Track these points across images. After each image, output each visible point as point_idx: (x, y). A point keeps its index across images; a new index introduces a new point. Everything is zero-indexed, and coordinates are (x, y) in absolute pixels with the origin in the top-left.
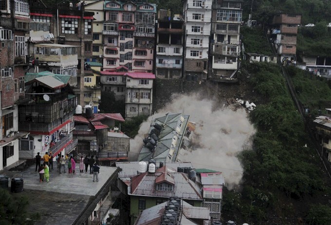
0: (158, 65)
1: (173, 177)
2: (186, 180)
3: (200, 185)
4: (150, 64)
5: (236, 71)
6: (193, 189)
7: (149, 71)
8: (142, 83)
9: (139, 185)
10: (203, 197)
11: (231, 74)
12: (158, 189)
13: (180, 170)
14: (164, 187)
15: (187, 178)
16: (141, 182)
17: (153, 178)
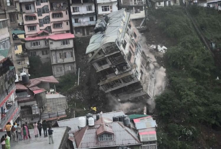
0: (75, 25)
1: (111, 127)
2: (123, 127)
3: (136, 130)
4: (67, 24)
5: (144, 20)
6: (130, 136)
7: (67, 32)
8: (64, 44)
9: (83, 139)
10: (140, 141)
11: (141, 22)
12: (100, 140)
13: (115, 120)
14: (105, 137)
15: (124, 126)
16: (84, 136)
17: (93, 131)
